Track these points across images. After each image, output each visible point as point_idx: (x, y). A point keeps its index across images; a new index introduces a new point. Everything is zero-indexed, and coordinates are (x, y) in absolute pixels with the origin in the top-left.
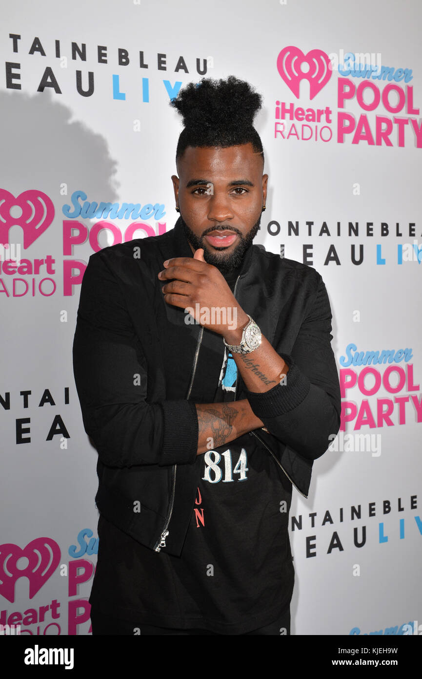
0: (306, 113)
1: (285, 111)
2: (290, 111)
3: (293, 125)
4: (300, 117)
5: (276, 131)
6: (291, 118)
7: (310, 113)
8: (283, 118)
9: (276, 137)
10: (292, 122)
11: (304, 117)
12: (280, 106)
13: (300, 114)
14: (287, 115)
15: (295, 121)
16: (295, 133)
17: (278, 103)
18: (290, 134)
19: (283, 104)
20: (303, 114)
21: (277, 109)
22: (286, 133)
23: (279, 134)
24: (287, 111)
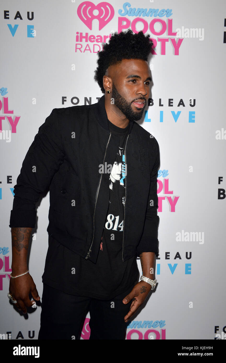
0: (96, 38)
1: (82, 37)
2: (86, 37)
3: (88, 45)
4: (93, 40)
5: (76, 48)
6: (86, 41)
7: (99, 38)
8: (81, 41)
9: (76, 52)
10: (87, 43)
11: (95, 40)
12: (79, 35)
13: (92, 39)
14: (84, 40)
15: (89, 43)
16: (89, 49)
17: (77, 33)
18: (85, 50)
19: (81, 34)
20: (94, 38)
21: (77, 37)
22: (83, 49)
23: (78, 50)
24: (84, 37)
